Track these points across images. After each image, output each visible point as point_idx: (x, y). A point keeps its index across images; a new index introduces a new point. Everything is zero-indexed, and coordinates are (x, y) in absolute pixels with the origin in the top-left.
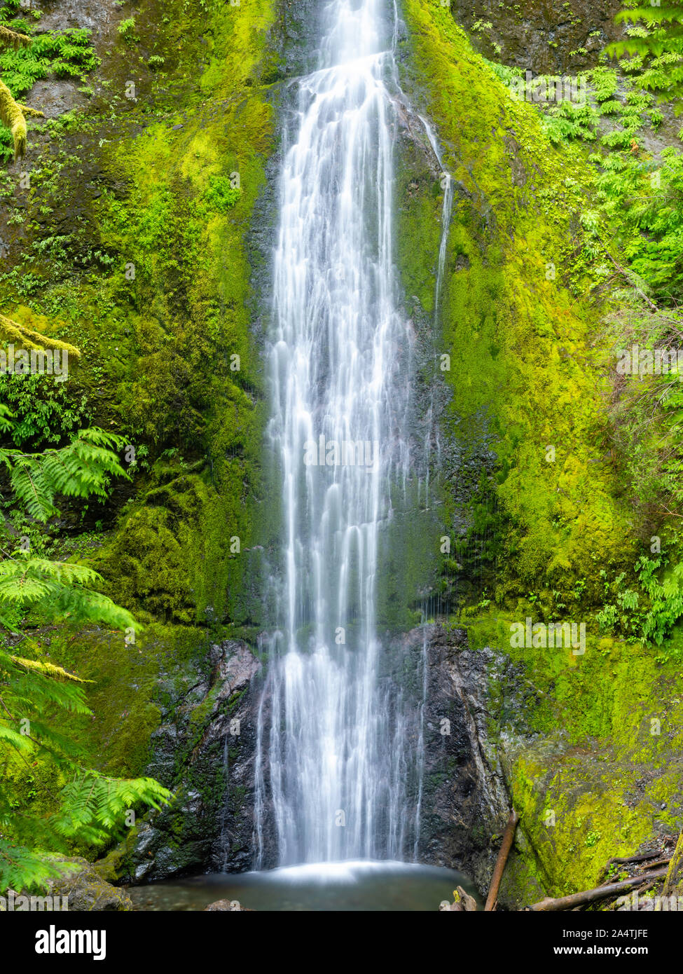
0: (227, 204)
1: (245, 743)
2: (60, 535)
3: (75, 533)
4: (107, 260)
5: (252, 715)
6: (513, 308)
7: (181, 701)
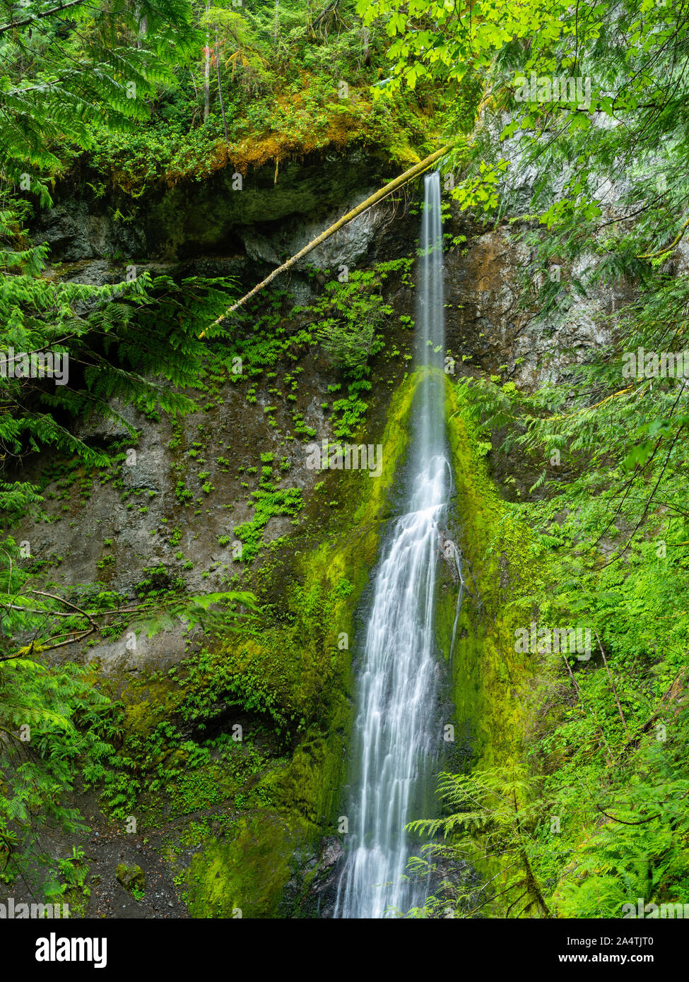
0: (346, 594)
1: (330, 897)
2: (269, 757)
3: (277, 757)
4: (291, 618)
5: (336, 881)
6: (488, 664)
7: (303, 867)
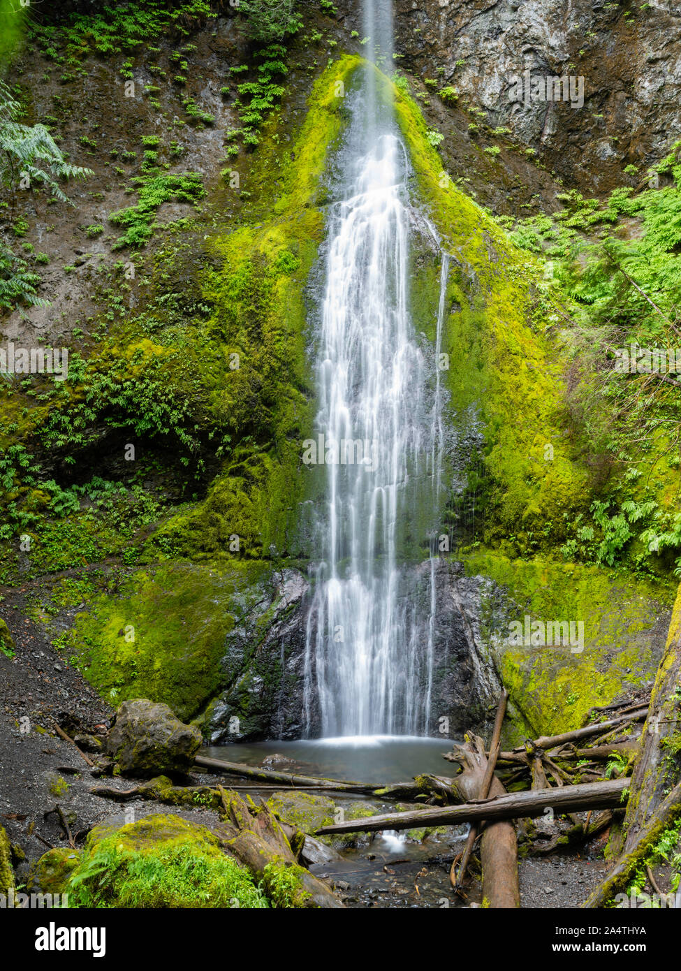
0: (290, 269)
1: (296, 642)
2: (167, 503)
3: (177, 502)
4: (206, 309)
5: (303, 622)
6: (493, 335)
7: (250, 612)
